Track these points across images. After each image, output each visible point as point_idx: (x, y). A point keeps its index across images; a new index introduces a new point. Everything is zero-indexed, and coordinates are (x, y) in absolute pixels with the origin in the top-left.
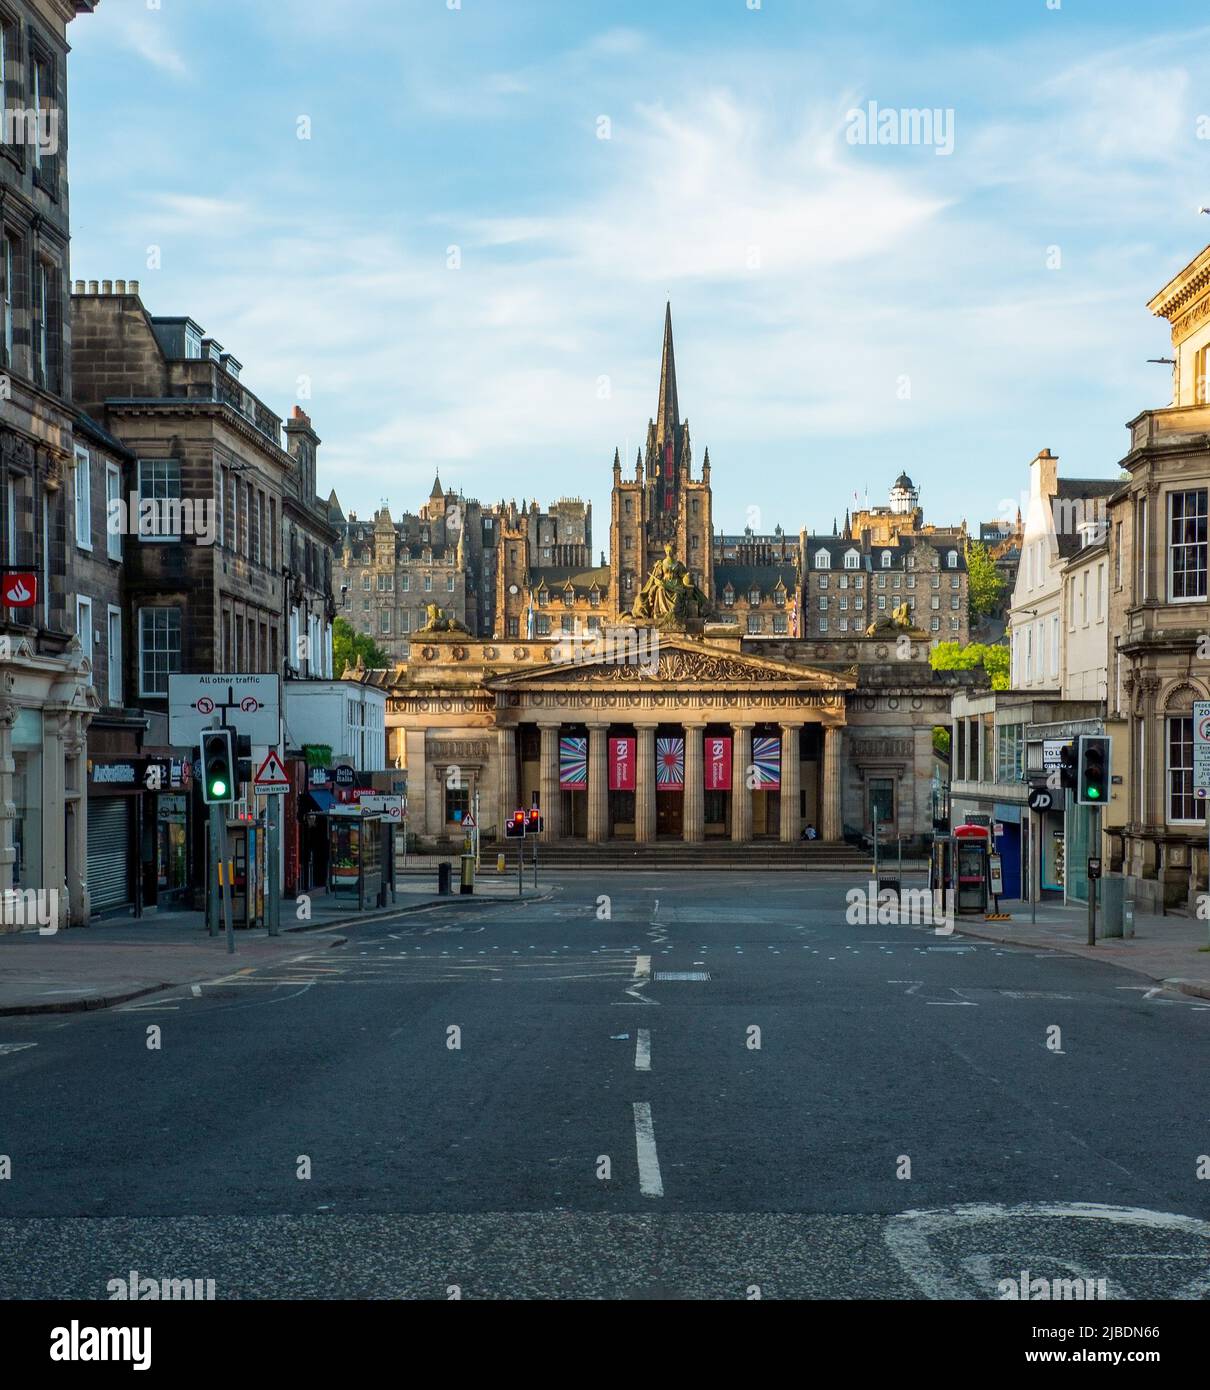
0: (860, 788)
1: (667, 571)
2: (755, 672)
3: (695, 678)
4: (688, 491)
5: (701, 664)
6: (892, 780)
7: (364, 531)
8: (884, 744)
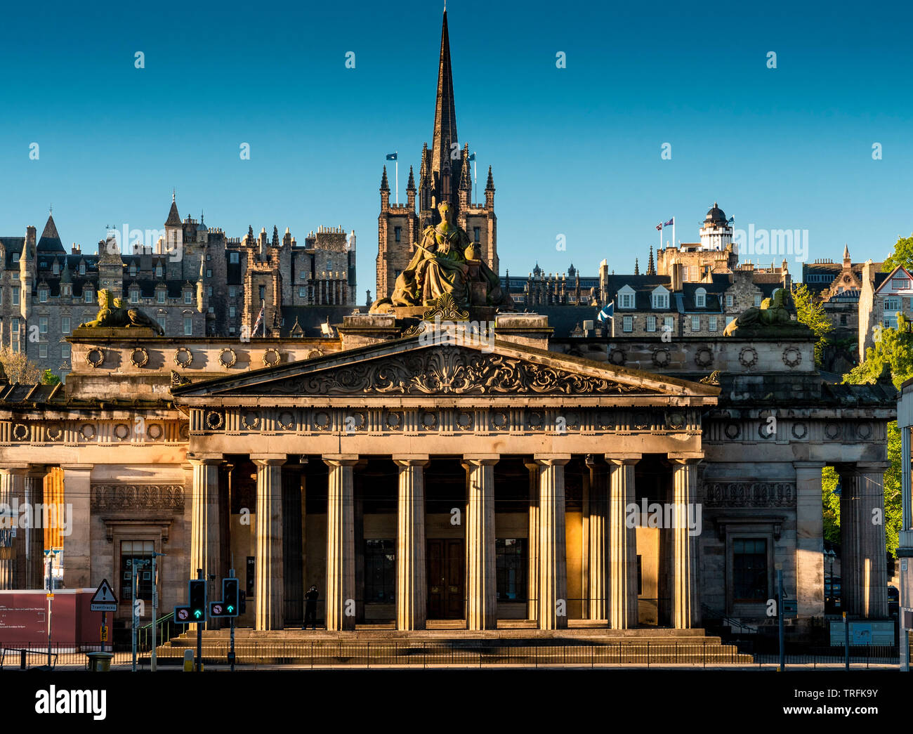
0: (719, 551)
1: (442, 239)
2: (571, 380)
3: (483, 390)
4: (468, 216)
5: (493, 368)
6: (765, 540)
7: (87, 264)
8: (753, 488)
